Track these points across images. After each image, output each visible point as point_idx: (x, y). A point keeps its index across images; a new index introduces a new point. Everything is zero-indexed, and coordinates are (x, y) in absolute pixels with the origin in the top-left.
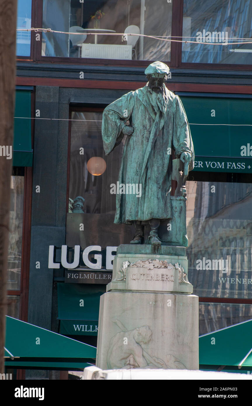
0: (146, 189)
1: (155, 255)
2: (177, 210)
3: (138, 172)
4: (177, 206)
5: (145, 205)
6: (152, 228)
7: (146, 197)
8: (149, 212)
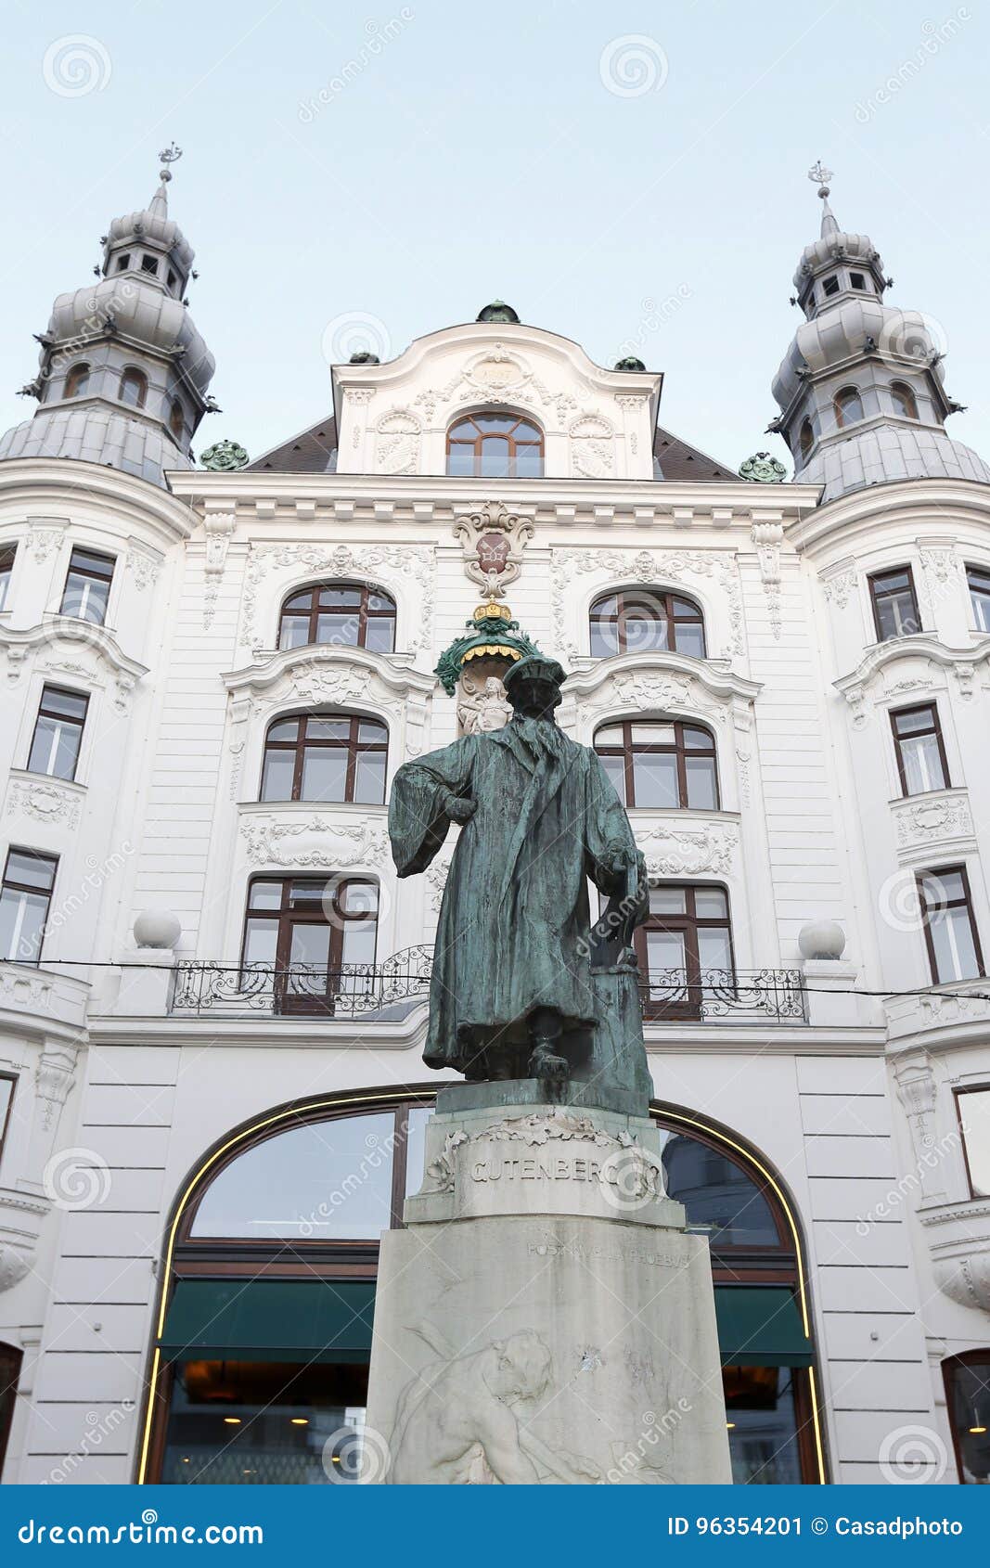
0: (516, 940)
1: (552, 1106)
2: (612, 1001)
3: (490, 898)
4: (611, 990)
5: (515, 979)
6: (538, 1039)
7: (516, 958)
8: (525, 995)
